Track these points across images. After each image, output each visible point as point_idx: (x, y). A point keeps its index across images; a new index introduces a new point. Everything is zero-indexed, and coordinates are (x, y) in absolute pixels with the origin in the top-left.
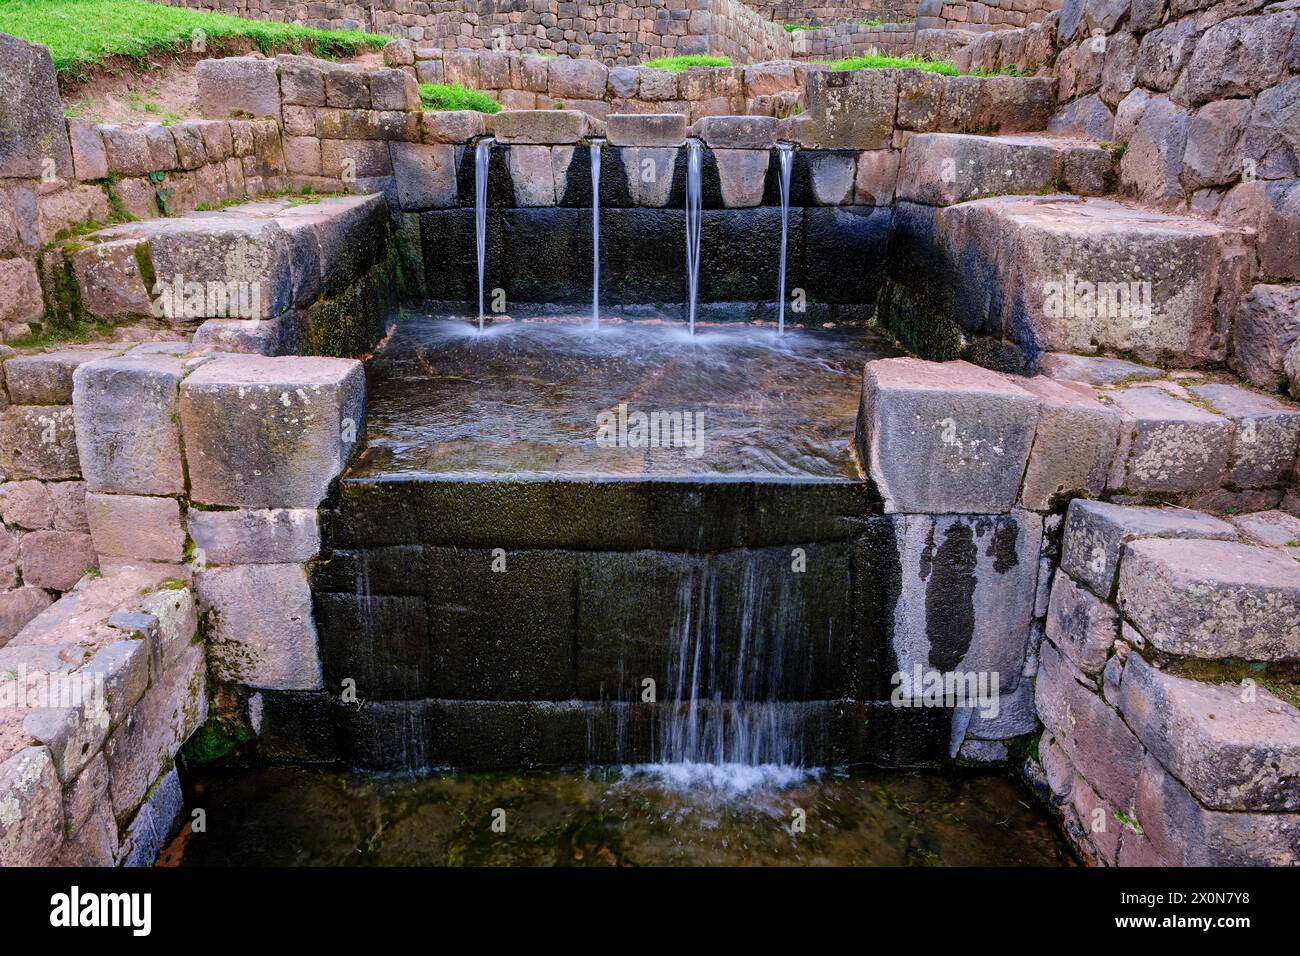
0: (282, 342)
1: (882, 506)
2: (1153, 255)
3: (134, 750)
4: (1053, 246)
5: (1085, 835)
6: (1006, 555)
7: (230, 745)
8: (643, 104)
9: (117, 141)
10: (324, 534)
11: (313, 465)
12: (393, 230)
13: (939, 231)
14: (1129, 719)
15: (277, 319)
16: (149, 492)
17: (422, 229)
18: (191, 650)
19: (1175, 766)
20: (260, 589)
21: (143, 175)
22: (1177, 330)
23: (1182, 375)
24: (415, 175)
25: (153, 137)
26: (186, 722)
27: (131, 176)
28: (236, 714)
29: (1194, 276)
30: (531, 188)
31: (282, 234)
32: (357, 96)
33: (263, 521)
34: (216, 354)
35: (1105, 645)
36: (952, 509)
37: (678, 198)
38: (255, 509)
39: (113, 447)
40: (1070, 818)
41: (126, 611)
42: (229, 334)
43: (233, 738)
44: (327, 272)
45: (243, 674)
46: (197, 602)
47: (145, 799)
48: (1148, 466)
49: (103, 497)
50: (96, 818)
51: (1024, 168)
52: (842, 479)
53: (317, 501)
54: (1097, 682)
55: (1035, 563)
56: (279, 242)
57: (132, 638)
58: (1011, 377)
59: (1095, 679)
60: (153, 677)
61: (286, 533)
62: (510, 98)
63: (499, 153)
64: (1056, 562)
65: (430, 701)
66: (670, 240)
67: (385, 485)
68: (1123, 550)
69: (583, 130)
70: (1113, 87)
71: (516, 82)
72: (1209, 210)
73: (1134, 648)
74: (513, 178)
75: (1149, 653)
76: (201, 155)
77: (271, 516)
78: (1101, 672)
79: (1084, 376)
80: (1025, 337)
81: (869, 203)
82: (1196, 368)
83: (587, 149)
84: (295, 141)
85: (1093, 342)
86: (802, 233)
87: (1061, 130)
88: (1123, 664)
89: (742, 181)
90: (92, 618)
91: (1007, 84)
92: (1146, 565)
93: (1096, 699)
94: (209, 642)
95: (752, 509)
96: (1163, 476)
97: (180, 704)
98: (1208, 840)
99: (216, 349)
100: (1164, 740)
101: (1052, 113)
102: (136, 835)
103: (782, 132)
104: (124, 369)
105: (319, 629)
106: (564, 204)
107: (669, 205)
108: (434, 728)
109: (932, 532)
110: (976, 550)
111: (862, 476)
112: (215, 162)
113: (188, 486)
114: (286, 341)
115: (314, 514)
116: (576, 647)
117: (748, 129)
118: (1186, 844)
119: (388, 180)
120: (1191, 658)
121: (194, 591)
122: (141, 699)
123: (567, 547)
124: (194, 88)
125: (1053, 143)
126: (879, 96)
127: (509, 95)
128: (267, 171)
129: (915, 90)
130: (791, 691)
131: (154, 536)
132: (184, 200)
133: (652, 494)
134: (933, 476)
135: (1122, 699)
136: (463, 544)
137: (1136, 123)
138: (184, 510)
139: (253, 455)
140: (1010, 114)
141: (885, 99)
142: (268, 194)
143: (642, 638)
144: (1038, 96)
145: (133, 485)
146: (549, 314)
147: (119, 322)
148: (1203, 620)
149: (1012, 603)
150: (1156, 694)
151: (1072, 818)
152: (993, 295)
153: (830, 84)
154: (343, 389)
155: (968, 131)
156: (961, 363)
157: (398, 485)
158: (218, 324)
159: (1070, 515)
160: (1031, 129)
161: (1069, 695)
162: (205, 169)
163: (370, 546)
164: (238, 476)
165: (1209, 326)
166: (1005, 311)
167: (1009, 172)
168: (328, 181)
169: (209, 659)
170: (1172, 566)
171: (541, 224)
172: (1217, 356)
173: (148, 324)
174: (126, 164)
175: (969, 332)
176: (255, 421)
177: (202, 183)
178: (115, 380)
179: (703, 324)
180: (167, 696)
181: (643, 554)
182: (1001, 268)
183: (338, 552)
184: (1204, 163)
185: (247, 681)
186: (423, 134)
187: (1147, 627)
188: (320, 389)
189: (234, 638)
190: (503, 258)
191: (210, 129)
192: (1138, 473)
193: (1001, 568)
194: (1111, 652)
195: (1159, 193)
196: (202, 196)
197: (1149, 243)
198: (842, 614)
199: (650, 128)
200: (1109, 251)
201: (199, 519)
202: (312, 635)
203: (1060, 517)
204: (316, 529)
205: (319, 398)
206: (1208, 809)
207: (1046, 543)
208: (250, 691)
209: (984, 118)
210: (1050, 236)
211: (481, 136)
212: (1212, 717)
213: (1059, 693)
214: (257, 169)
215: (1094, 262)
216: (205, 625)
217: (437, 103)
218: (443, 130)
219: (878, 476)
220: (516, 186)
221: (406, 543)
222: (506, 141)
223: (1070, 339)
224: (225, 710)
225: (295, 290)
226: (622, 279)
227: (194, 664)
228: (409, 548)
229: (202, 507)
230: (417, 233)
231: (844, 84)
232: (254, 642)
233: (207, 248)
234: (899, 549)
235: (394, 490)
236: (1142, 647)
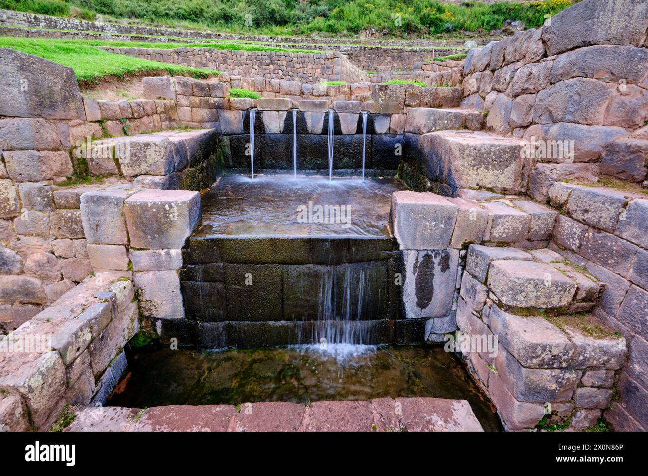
0: (170, 184)
1: (399, 247)
2: (499, 152)
3: (103, 347)
4: (462, 148)
5: (475, 372)
6: (445, 266)
7: (149, 340)
8: (314, 97)
9: (105, 106)
10: (184, 259)
11: (179, 233)
12: (220, 142)
13: (420, 142)
14: (492, 330)
15: (168, 175)
16: (113, 243)
17: (231, 142)
18: (131, 305)
19: (511, 350)
20: (159, 280)
21: (117, 120)
22: (508, 180)
23: (510, 197)
24: (228, 122)
25: (121, 105)
26: (129, 333)
27: (111, 120)
28: (151, 328)
29: (515, 160)
30: (271, 127)
31: (170, 143)
32: (205, 92)
33: (160, 254)
34: (142, 189)
35: (483, 300)
36: (425, 248)
37: (325, 131)
38: (156, 250)
39: (97, 226)
40: (469, 365)
41: (102, 291)
42: (147, 181)
43: (150, 338)
44: (191, 157)
45: (153, 313)
46: (134, 286)
47: (109, 365)
48: (499, 232)
49: (94, 246)
50: (83, 377)
51: (451, 120)
52: (384, 237)
53: (181, 246)
54: (480, 314)
55: (456, 268)
56: (169, 146)
57: (104, 302)
58: (447, 198)
59: (479, 313)
60: (113, 317)
61: (169, 259)
62: (266, 95)
63: (259, 115)
64: (464, 267)
65: (227, 322)
66: (322, 146)
67: (207, 240)
68: (489, 265)
69: (290, 106)
70: (484, 91)
71: (268, 89)
72: (520, 136)
73: (494, 302)
74: (265, 123)
75: (500, 305)
76: (142, 113)
77: (163, 252)
78: (482, 311)
79: (474, 198)
80: (452, 183)
81: (395, 134)
82: (515, 194)
83: (291, 113)
84: (182, 109)
85: (477, 185)
86: (371, 143)
87: (465, 107)
88: (490, 308)
89: (349, 125)
90: (88, 294)
91: (446, 90)
92: (499, 271)
93: (479, 321)
94: (139, 301)
95: (349, 249)
96: (504, 236)
97: (126, 326)
98: (524, 380)
99: (143, 187)
100: (506, 339)
101: (462, 101)
102: (104, 381)
103: (364, 107)
104: (101, 195)
105: (183, 295)
106: (283, 133)
107: (322, 134)
108: (229, 332)
109: (418, 257)
110: (434, 263)
111: (391, 236)
112: (148, 116)
113: (129, 241)
114: (172, 184)
115: (180, 251)
116: (283, 301)
117: (351, 106)
118: (515, 380)
119: (217, 123)
120: (516, 307)
121: (132, 281)
122: (107, 326)
123: (279, 263)
124: (142, 88)
125: (463, 111)
126: (398, 94)
127: (265, 93)
128: (170, 119)
129: (411, 92)
130: (365, 316)
131: (115, 260)
132: (135, 130)
133: (311, 243)
134: (418, 236)
135: (490, 322)
136: (239, 263)
137: (492, 104)
138: (128, 250)
139: (155, 229)
140: (446, 101)
141: (401, 95)
142: (171, 128)
143: (308, 297)
144: (456, 94)
145: (106, 241)
146: (278, 174)
147: (104, 176)
148: (521, 292)
149: (448, 283)
150: (503, 321)
151: (470, 365)
152: (440, 167)
153: (381, 90)
154: (190, 203)
155: (431, 107)
156: (428, 193)
157: (212, 240)
158: (144, 177)
159: (469, 250)
160: (454, 106)
161: (469, 319)
162: (144, 118)
163: (202, 264)
164: (149, 237)
165: (520, 179)
166: (444, 173)
167: (446, 122)
168: (194, 124)
169: (139, 308)
170: (509, 271)
171: (275, 141)
172: (523, 190)
173: (116, 177)
174: (109, 115)
175: (432, 180)
176: (155, 215)
177: (143, 123)
178: (97, 200)
179: (335, 177)
180: (120, 324)
181: (308, 266)
182: (443, 157)
183: (189, 266)
184: (518, 118)
185: (155, 316)
186: (230, 106)
187: (499, 295)
188: (181, 203)
189: (149, 299)
190: (261, 153)
191: (146, 103)
192: (495, 234)
193: (443, 270)
194: (485, 303)
195: (501, 130)
196: (143, 128)
197: (498, 148)
198: (384, 287)
199: (315, 105)
200: (483, 151)
201: (134, 254)
202: (180, 298)
203: (465, 251)
204: (181, 257)
205: (181, 206)
206: (524, 367)
207: (460, 261)
208: (156, 319)
209: (437, 102)
210: (461, 145)
211: (252, 108)
212: (525, 331)
213: (465, 317)
214: (166, 118)
215: (478, 155)
216: (137, 295)
217: (237, 95)
218: (238, 105)
219: (397, 236)
220: (265, 126)
221: (216, 262)
222: (261, 109)
223: (469, 184)
224: (147, 327)
225: (176, 164)
226: (305, 160)
227: (132, 310)
228: (217, 264)
229: (134, 249)
230: (229, 143)
231: (386, 89)
232: (157, 301)
233: (139, 148)
234: (405, 263)
235: (211, 242)
236: (497, 302)
